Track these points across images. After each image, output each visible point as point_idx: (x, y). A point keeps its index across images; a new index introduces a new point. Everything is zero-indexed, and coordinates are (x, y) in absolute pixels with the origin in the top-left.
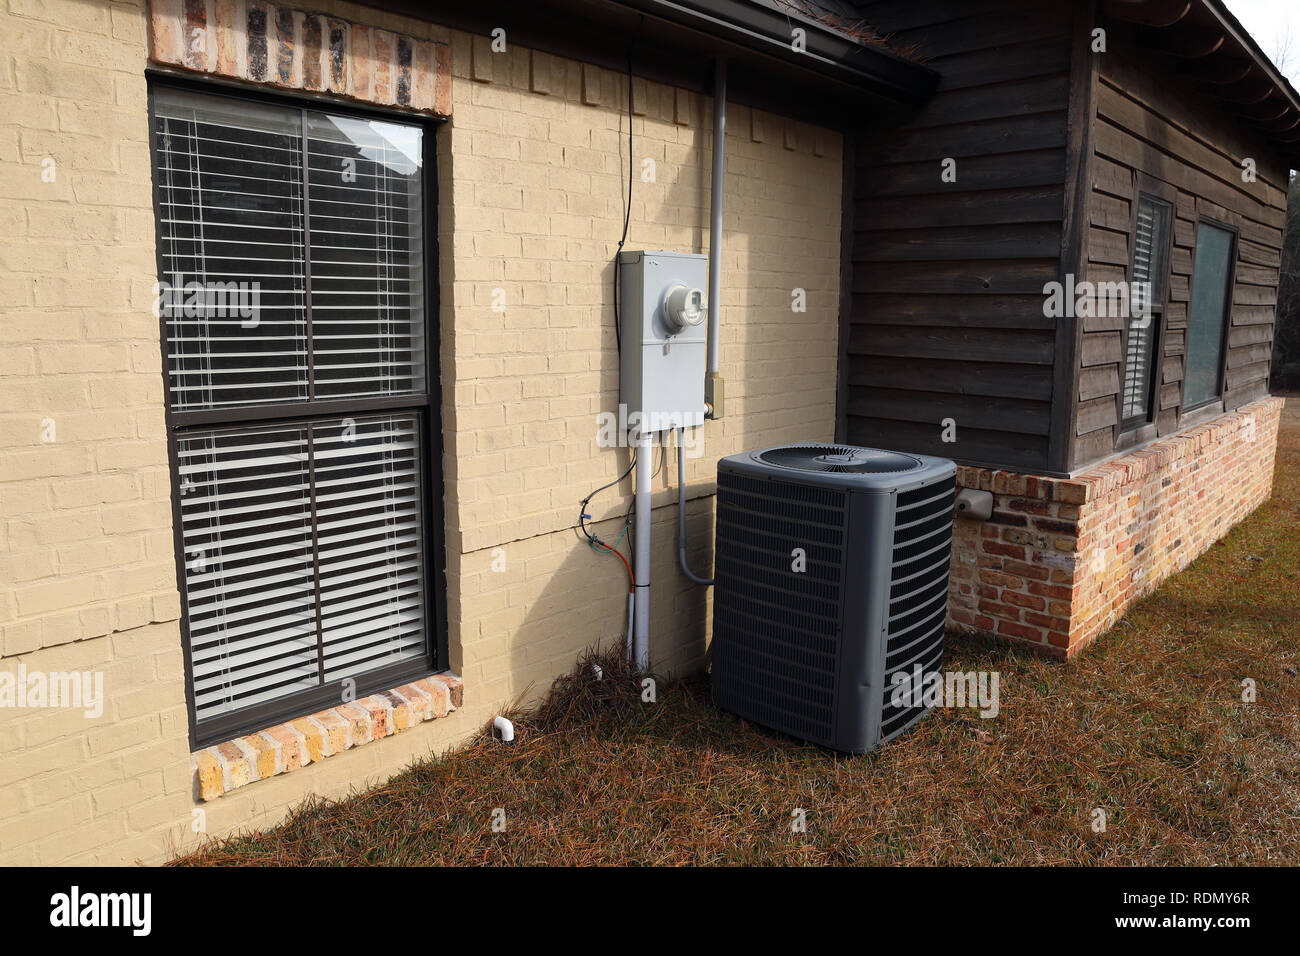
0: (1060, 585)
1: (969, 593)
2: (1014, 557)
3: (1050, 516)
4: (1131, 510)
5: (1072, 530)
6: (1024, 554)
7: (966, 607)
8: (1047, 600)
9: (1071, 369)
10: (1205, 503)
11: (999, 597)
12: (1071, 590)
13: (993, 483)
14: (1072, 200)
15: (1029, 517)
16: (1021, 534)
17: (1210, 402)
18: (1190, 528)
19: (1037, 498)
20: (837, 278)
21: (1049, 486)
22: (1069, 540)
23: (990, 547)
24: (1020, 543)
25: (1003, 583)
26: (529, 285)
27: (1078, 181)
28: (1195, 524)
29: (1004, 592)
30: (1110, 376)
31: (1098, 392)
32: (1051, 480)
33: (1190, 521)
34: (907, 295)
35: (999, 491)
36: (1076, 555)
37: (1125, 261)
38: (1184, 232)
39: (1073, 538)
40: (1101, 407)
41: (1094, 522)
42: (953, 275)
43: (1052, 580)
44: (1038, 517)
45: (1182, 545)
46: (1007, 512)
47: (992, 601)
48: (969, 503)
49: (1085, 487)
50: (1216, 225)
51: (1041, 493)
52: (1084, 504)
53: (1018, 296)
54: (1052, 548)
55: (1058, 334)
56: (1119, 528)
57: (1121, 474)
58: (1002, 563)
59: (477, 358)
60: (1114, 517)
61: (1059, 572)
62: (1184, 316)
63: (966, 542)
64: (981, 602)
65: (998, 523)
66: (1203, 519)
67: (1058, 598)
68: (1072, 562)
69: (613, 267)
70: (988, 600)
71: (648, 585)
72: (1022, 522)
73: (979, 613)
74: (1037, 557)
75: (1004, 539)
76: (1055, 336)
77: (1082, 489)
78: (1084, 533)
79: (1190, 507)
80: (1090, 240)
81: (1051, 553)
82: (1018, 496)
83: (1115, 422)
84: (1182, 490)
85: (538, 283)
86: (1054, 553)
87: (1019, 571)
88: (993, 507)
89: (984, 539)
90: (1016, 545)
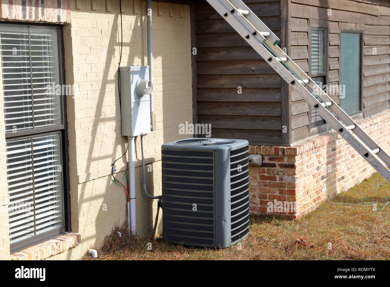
0: (290, 189)
1: (256, 198)
2: (272, 180)
3: (284, 162)
4: (318, 160)
5: (293, 166)
6: (276, 178)
7: (255, 204)
8: (286, 196)
9: (288, 103)
10: (356, 160)
11: (268, 197)
12: (295, 190)
13: (261, 151)
14: (284, 36)
15: (277, 163)
16: (274, 170)
17: (355, 113)
18: (348, 172)
19: (279, 155)
20: (190, 68)
21: (283, 150)
22: (292, 171)
23: (263, 178)
24: (274, 174)
25: (269, 192)
26: (94, 82)
27: (285, 29)
28: (351, 170)
29: (269, 195)
30: (304, 105)
31: (300, 111)
32: (283, 147)
33: (348, 168)
34: (221, 75)
35: (264, 154)
36: (295, 176)
37: (307, 57)
38: (334, 39)
39: (293, 169)
40: (302, 118)
41: (302, 164)
42: (240, 66)
43: (287, 188)
44: (280, 163)
45: (346, 179)
46: (268, 162)
47: (265, 200)
48: (253, 159)
49: (296, 149)
50: (351, 32)
51: (280, 153)
52: (296, 155)
53: (266, 74)
54: (286, 175)
55: (282, 89)
56: (313, 168)
57: (311, 145)
58: (268, 183)
59: (80, 111)
60: (310, 162)
61: (290, 184)
62: (337, 75)
63: (253, 177)
64: (261, 201)
65: (265, 167)
66: (356, 168)
67: (290, 194)
68: (294, 179)
69: (117, 73)
70: (263, 200)
71: (135, 198)
72: (274, 165)
73: (261, 206)
74: (281, 179)
75: (268, 173)
76: (281, 90)
77: (295, 150)
78: (298, 168)
79: (348, 162)
80: (292, 52)
81: (286, 177)
82: (271, 155)
83: (308, 124)
84: (342, 154)
85: (96, 82)
86: (287, 176)
87: (275, 186)
88: (262, 161)
89: (260, 174)
90: (273, 175)
